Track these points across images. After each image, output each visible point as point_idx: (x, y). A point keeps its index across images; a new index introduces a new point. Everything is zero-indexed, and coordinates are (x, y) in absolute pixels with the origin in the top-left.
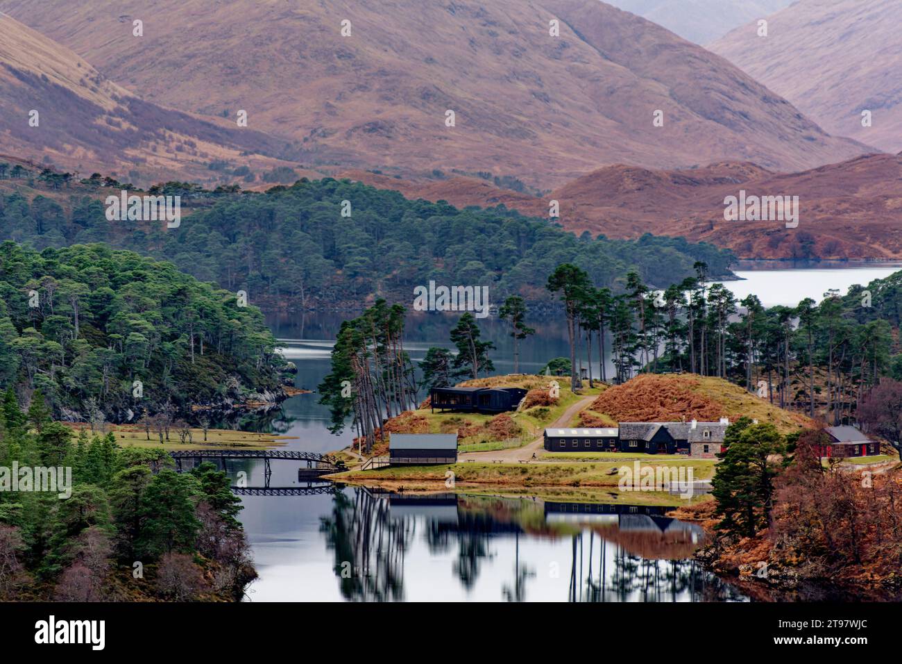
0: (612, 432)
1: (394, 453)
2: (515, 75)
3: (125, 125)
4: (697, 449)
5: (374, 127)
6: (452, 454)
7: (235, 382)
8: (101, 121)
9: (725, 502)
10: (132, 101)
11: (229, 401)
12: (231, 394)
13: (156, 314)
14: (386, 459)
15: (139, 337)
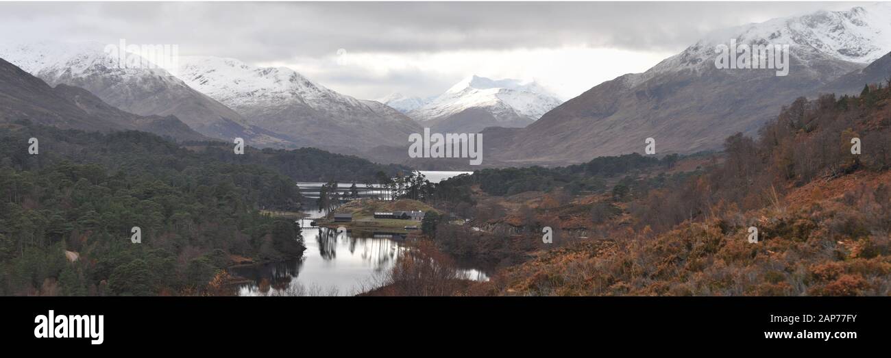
0: (391, 214)
1: (335, 218)
2: (353, 121)
3: (252, 133)
4: (413, 218)
5: (317, 134)
6: (351, 219)
7: (290, 200)
8: (245, 131)
9: (424, 231)
10: (254, 126)
11: (288, 205)
12: (289, 203)
13: (270, 182)
14: (334, 220)
15: (265, 187)
